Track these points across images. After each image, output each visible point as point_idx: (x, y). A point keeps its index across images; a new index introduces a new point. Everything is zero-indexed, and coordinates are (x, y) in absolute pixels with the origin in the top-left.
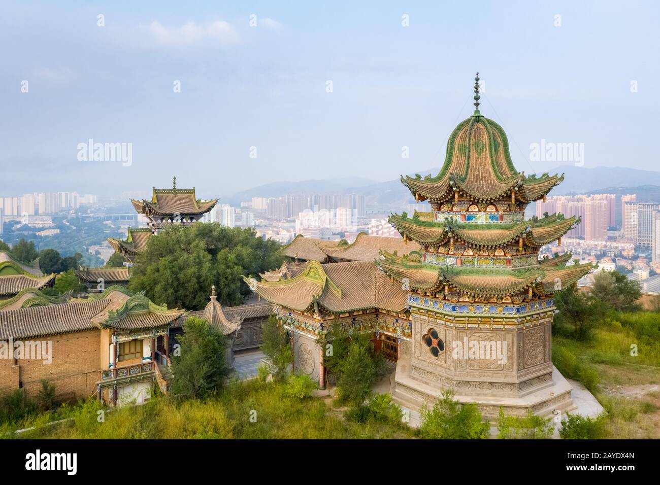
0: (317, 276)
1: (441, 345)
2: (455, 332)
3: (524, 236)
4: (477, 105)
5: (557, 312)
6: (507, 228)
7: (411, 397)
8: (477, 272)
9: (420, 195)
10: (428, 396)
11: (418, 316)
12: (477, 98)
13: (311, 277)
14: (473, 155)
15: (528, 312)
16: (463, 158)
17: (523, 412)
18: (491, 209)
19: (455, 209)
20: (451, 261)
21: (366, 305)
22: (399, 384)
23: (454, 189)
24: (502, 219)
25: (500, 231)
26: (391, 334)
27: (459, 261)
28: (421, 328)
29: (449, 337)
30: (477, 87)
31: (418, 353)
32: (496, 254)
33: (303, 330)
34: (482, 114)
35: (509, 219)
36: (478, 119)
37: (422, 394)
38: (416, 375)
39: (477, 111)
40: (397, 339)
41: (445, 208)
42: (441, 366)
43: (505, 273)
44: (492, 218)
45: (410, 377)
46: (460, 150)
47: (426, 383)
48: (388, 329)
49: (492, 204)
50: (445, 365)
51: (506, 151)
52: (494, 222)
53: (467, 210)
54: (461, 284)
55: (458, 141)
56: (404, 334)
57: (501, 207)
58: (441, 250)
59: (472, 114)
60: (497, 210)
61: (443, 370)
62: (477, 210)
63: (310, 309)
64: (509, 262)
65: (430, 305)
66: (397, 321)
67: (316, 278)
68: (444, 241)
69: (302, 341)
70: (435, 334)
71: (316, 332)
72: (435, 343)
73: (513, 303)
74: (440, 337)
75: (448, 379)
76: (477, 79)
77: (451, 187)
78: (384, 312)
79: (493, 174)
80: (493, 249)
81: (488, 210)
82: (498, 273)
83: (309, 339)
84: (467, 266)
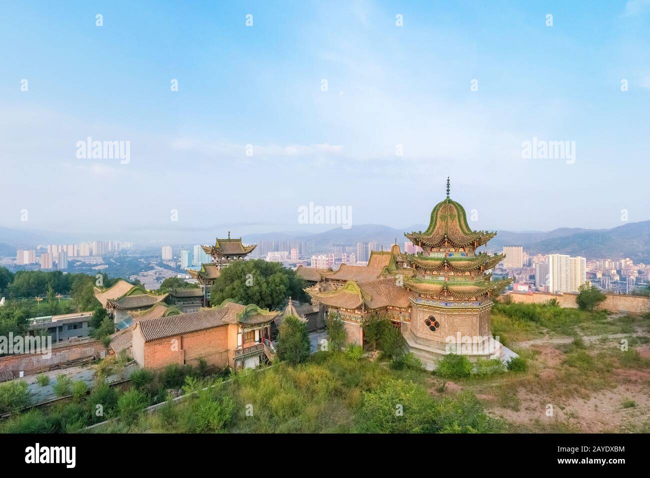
0: (353, 289)
1: (437, 324)
2: (446, 317)
3: (484, 264)
4: (448, 194)
5: (493, 304)
6: (471, 260)
7: (420, 354)
8: (457, 284)
9: (422, 243)
10: (432, 353)
11: (422, 309)
12: (448, 190)
13: (349, 290)
14: (450, 221)
15: (484, 305)
16: (443, 222)
17: (485, 358)
18: (461, 250)
19: (441, 250)
20: (442, 279)
21: (384, 304)
22: (412, 348)
23: (446, 239)
24: (467, 256)
25: (467, 262)
26: (396, 320)
27: (447, 279)
28: (424, 315)
29: (443, 320)
30: (448, 185)
31: (421, 329)
32: (466, 274)
33: (347, 320)
34: (451, 198)
35: (470, 255)
36: (450, 201)
37: (428, 352)
38: (421, 342)
39: (448, 197)
40: (400, 323)
41: (435, 250)
42: (438, 336)
43: (471, 285)
44: (462, 255)
45: (417, 343)
46: (441, 218)
47: (428, 346)
48: (394, 318)
49: (462, 247)
50: (440, 336)
51: (465, 219)
52: (463, 257)
53: (449, 251)
54: (454, 291)
55: (439, 213)
56: (405, 320)
57: (467, 249)
58: (435, 273)
59: (445, 198)
60: (464, 251)
61: (439, 338)
62: (454, 251)
63: (359, 308)
64: (473, 278)
65: (431, 303)
66: (401, 313)
67: (353, 290)
68: (440, 268)
69: (346, 326)
70: (433, 319)
71: (359, 320)
72: (433, 324)
73: (476, 300)
74: (436, 320)
75: (443, 343)
76: (448, 180)
77: (444, 239)
78: (391, 308)
79: (461, 231)
80: (463, 271)
81: (460, 250)
82: (467, 284)
83: (352, 325)
84: (451, 281)
